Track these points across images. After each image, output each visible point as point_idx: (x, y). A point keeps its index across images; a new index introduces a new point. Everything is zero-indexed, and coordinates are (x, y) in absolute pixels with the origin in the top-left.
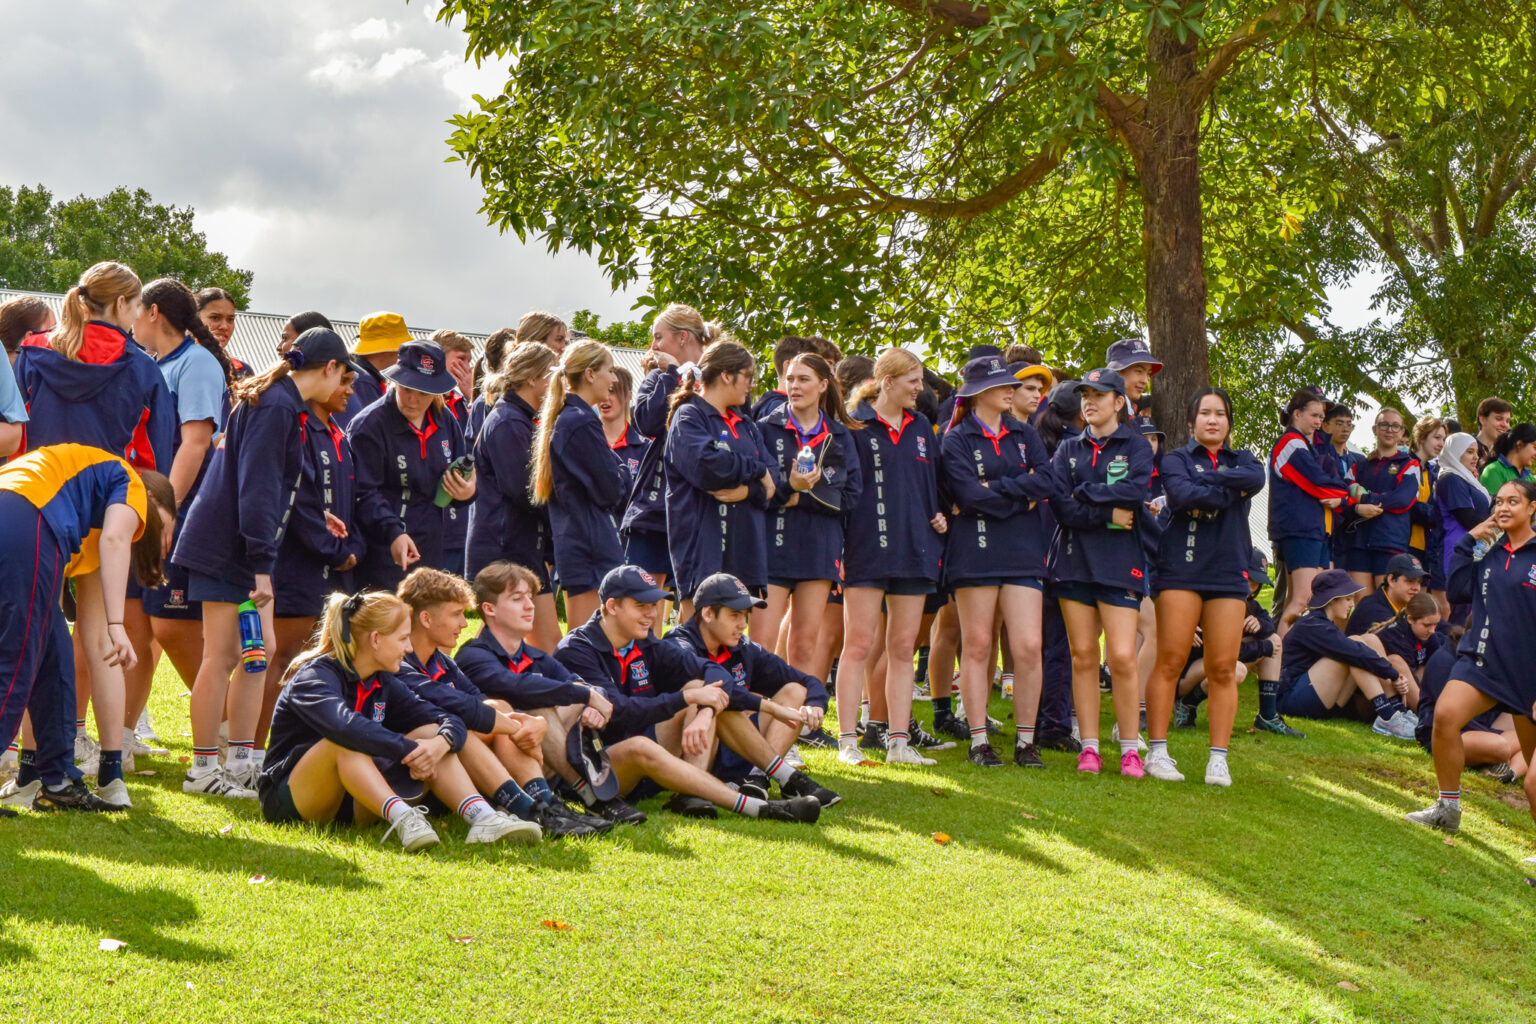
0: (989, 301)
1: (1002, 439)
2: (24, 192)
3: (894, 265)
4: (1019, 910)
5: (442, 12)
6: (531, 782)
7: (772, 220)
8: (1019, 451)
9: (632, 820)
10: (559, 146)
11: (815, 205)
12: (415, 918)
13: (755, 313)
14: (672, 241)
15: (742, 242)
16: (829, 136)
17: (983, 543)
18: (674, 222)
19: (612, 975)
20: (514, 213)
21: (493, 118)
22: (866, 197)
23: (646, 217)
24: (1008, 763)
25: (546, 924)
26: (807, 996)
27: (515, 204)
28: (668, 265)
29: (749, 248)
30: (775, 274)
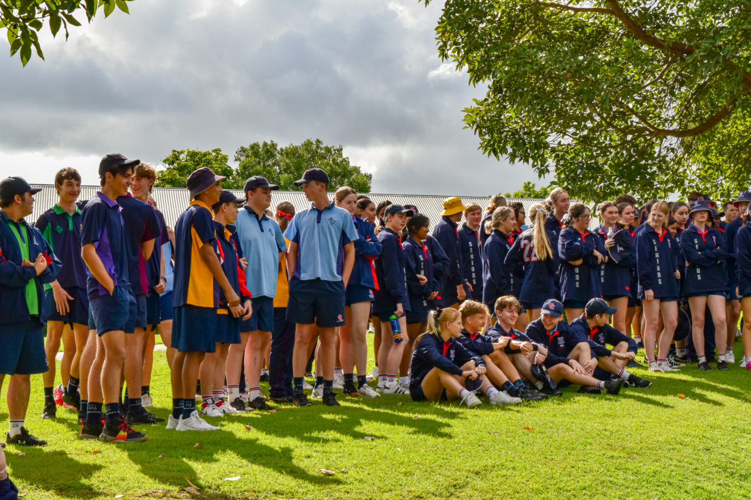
0: (706, 172)
1: (706, 235)
2: (265, 144)
3: (663, 160)
4: (711, 419)
5: (457, 66)
6: (516, 381)
7: (607, 142)
8: (713, 239)
9: (557, 395)
10: (511, 117)
11: (626, 135)
12: (476, 427)
13: (602, 184)
14: (563, 155)
15: (594, 153)
16: (631, 105)
17: (699, 278)
18: (564, 147)
19: (550, 443)
20: (494, 148)
21: (482, 108)
22: (648, 130)
23: (551, 146)
24: (715, 369)
25: (525, 428)
26: (624, 449)
27: (494, 144)
28: (562, 165)
29: (598, 155)
30: (610, 166)
